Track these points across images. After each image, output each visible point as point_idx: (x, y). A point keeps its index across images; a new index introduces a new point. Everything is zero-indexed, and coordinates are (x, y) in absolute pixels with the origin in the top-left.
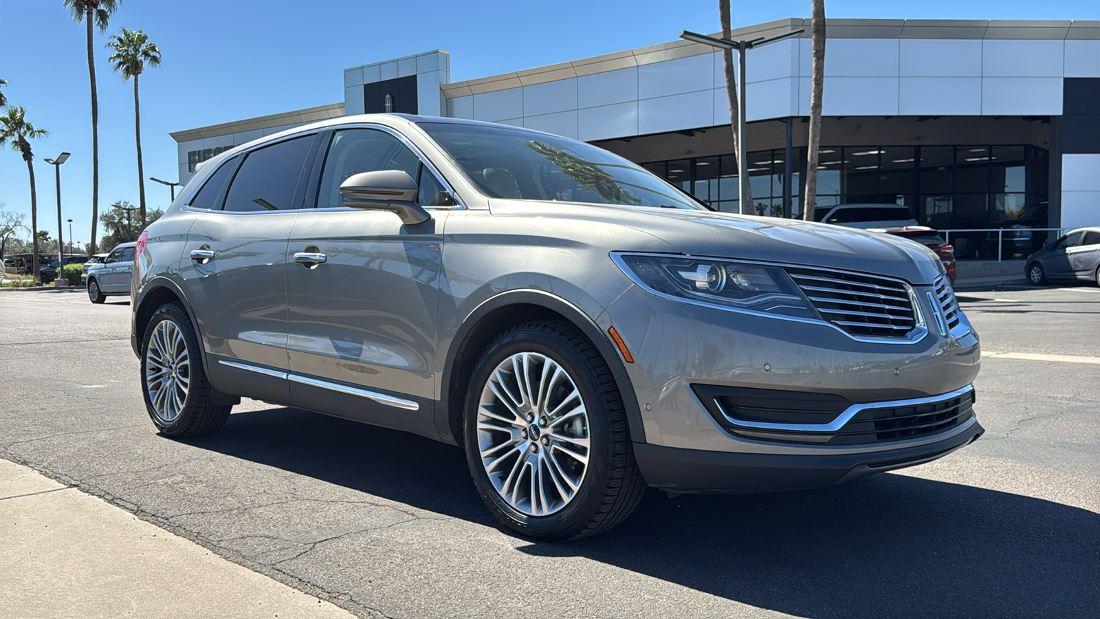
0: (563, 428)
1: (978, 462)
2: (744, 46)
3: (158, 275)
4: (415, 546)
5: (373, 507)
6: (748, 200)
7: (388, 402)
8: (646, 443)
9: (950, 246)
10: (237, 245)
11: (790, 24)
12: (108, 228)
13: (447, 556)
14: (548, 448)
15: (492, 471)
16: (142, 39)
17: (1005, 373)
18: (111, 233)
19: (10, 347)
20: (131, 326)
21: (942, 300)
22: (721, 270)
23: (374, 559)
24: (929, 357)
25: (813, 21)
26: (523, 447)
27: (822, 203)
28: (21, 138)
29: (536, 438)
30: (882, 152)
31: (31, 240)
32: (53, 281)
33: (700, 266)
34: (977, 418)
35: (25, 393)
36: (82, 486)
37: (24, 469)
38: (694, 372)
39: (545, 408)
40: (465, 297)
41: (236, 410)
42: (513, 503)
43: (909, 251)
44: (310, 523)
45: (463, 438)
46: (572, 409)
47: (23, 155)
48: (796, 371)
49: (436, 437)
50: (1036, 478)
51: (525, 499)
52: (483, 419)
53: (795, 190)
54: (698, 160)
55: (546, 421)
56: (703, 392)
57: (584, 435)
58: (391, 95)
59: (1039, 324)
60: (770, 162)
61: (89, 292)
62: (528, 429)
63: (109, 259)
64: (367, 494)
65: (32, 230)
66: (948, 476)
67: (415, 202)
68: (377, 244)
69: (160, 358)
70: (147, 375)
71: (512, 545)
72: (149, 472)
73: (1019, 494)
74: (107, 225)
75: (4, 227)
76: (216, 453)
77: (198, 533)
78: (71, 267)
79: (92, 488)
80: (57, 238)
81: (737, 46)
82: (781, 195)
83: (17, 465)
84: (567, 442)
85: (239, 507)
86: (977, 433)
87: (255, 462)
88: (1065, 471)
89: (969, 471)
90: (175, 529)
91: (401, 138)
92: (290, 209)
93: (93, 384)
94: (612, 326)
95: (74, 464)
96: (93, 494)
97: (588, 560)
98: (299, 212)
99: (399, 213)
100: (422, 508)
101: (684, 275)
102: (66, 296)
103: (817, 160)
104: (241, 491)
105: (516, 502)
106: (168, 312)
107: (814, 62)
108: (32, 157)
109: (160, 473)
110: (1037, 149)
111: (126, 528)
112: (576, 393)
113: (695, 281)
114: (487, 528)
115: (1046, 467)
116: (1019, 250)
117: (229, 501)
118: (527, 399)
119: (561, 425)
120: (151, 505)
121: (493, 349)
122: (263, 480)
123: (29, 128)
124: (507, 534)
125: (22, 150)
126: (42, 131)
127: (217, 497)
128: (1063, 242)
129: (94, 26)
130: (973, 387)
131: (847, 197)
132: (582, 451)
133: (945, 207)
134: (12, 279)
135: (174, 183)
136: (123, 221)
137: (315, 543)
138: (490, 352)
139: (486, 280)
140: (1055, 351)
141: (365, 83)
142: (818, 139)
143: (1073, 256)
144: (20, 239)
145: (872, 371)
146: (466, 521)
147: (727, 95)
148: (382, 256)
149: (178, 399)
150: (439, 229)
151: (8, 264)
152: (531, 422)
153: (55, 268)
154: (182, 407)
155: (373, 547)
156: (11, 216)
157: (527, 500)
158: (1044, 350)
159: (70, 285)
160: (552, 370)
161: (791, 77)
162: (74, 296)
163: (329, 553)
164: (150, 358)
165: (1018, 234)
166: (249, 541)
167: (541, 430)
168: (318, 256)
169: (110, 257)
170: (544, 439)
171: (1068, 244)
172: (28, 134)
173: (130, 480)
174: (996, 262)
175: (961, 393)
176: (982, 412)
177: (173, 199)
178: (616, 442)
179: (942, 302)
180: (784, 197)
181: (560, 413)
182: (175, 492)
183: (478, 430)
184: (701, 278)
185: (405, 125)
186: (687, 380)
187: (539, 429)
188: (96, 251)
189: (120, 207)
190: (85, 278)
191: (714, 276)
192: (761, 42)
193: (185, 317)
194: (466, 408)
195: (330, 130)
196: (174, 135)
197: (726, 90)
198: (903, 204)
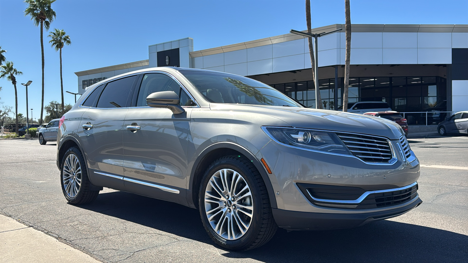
0: (241, 202)
1: (420, 214)
2: (317, 36)
3: (69, 135)
4: (178, 254)
5: (160, 236)
6: (319, 100)
7: (166, 190)
8: (277, 208)
9: (405, 119)
10: (103, 122)
11: (336, 26)
12: (48, 112)
13: (191, 258)
14: (235, 210)
15: (211, 220)
16: (63, 34)
17: (430, 174)
18: (49, 114)
19: (5, 164)
20: (57, 155)
21: (403, 146)
22: (309, 134)
23: (160, 259)
24: (398, 170)
25: (346, 25)
26: (224, 210)
27: (350, 101)
28: (12, 75)
29: (230, 206)
30: (376, 79)
31: (15, 118)
32: (24, 135)
33: (300, 132)
34: (419, 196)
35: (11, 185)
36: (35, 226)
37: (10, 219)
38: (297, 177)
39: (234, 193)
40: (200, 144)
41: (101, 192)
42: (220, 234)
43: (389, 125)
44: (132, 243)
45: (199, 206)
46: (245, 193)
47: (12, 82)
48: (341, 177)
49: (187, 205)
50: (445, 221)
51: (225, 232)
52: (207, 197)
53: (339, 96)
54: (298, 83)
55: (234, 199)
56: (302, 186)
57: (251, 205)
58: (168, 56)
59: (444, 152)
60: (328, 84)
61: (39, 140)
62: (226, 202)
63: (48, 126)
64: (157, 230)
65: (15, 113)
66: (407, 221)
67: (178, 105)
68: (162, 122)
69: (69, 170)
70: (63, 178)
71: (220, 253)
72: (63, 220)
73: (438, 228)
74: (47, 111)
75: (4, 112)
76: (92, 211)
77: (84, 248)
78: (32, 129)
79: (39, 227)
80: (26, 116)
81: (314, 36)
82: (333, 98)
83: (7, 217)
84: (243, 208)
85: (102, 236)
86: (419, 202)
87: (109, 215)
88: (457, 218)
89: (416, 218)
90: (74, 246)
91: (172, 77)
92: (125, 107)
93: (40, 181)
94: (262, 158)
95: (31, 217)
96: (39, 230)
97: (253, 259)
98: (129, 108)
99: (172, 109)
100: (181, 236)
101: (293, 136)
102: (29, 142)
103: (348, 83)
104: (103, 228)
105: (222, 234)
106: (72, 151)
107: (346, 42)
108: (16, 83)
109: (68, 221)
110: (441, 78)
111: (53, 246)
112: (247, 187)
113: (298, 139)
114: (209, 245)
115: (449, 216)
116: (434, 121)
117: (98, 233)
118: (226, 189)
119: (241, 200)
120: (64, 235)
121: (211, 167)
122: (112, 224)
123: (15, 71)
124: (218, 248)
125: (12, 80)
126: (21, 73)
127: (92, 231)
128: (454, 117)
129: (43, 28)
130: (417, 183)
131: (361, 98)
132: (250, 212)
133: (403, 102)
134: (7, 134)
135: (76, 93)
136: (54, 109)
137: (134, 252)
138: (210, 169)
139: (209, 138)
140: (451, 164)
141: (158, 51)
142: (348, 74)
143: (458, 123)
144: (10, 117)
145: (374, 177)
146: (200, 242)
147: (310, 56)
148: (164, 127)
149: (76, 188)
150: (188, 116)
151: (5, 128)
152: (228, 199)
153: (25, 129)
154: (78, 192)
155: (159, 254)
156: (7, 108)
157: (226, 233)
158: (446, 164)
159: (31, 137)
160: (237, 177)
161: (337, 48)
162: (33, 141)
163: (141, 257)
164: (64, 170)
165: (434, 114)
166: (106, 251)
167: (232, 202)
168: (137, 127)
169: (48, 125)
170: (233, 206)
171: (456, 118)
172: (15, 73)
173: (55, 224)
174: (425, 126)
175: (412, 186)
176: (421, 194)
177: (76, 102)
178: (264, 208)
179: (403, 147)
180: (334, 98)
181: (240, 195)
182: (74, 229)
183: (205, 202)
184: (300, 137)
185: (174, 72)
186: (295, 181)
187: (231, 202)
188: (43, 122)
189: (53, 103)
190: (38, 134)
191: (306, 137)
192: (324, 34)
193: (80, 153)
194: (200, 193)
195: (143, 74)
196: (76, 73)
197: (310, 54)
198: (385, 101)
